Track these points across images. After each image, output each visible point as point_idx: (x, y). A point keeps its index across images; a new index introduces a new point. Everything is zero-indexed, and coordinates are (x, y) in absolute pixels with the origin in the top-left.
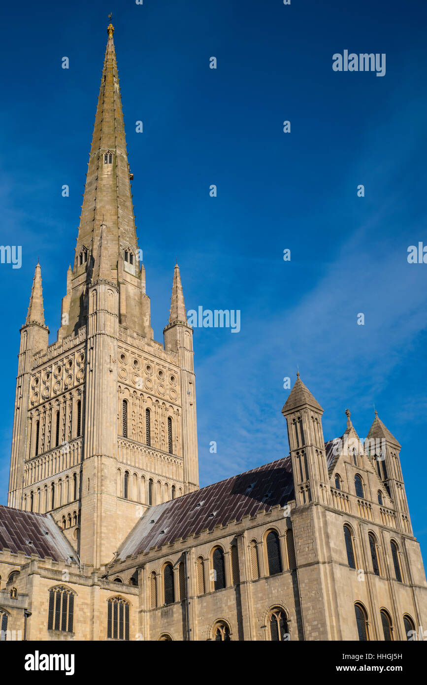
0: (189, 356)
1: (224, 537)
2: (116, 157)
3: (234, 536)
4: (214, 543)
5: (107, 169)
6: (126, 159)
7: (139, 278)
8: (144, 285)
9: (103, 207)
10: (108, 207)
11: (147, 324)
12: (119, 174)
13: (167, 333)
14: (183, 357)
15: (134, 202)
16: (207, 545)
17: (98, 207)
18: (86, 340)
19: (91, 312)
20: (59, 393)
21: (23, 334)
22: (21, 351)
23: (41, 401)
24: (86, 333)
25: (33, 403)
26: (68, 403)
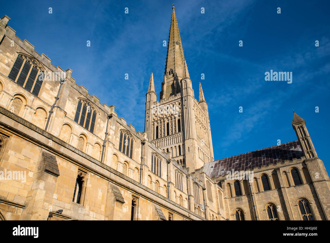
1: (267, 170)
2: (180, 43)
3: (273, 170)
4: (262, 172)
5: (177, 47)
10: (179, 58)
12: (181, 49)
14: (206, 113)
16: (258, 173)
17: (175, 57)
18: (182, 98)
19: (183, 87)
20: (168, 116)
21: (148, 95)
22: (148, 101)
23: (159, 119)
24: (182, 95)
25: (154, 119)
26: (173, 120)
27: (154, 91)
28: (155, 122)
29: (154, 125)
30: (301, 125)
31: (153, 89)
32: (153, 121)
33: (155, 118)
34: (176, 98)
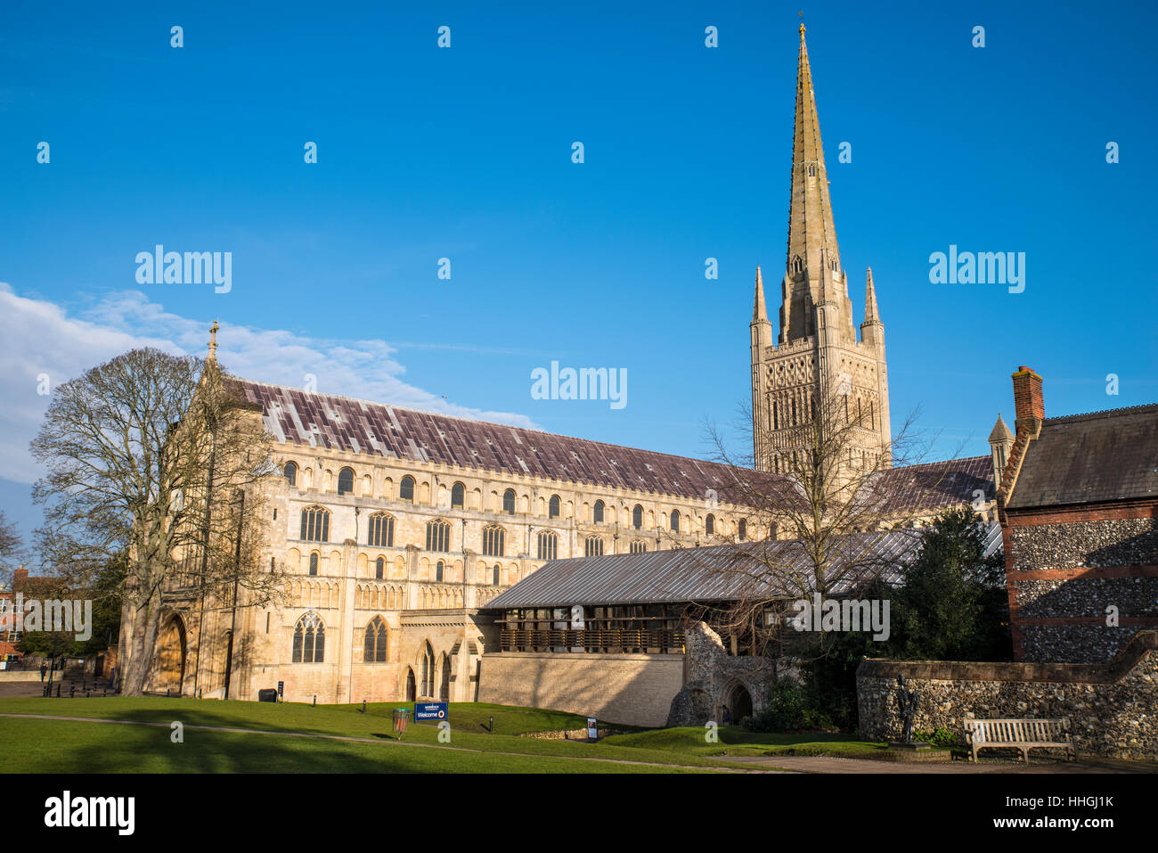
0: (882, 348)
2: (818, 169)
5: (811, 181)
6: (825, 169)
7: (842, 282)
8: (846, 289)
9: (812, 220)
10: (816, 220)
11: (851, 324)
12: (822, 187)
13: (864, 329)
14: (879, 350)
15: (834, 212)
17: (807, 220)
18: (816, 349)
19: (819, 327)
20: (793, 385)
21: (753, 328)
22: (753, 343)
23: (777, 388)
24: (816, 342)
25: (769, 388)
26: (802, 394)
27: (765, 318)
28: (770, 394)
29: (769, 400)
30: (1000, 444)
31: (762, 314)
32: (767, 390)
33: (769, 384)
34: (807, 347)
